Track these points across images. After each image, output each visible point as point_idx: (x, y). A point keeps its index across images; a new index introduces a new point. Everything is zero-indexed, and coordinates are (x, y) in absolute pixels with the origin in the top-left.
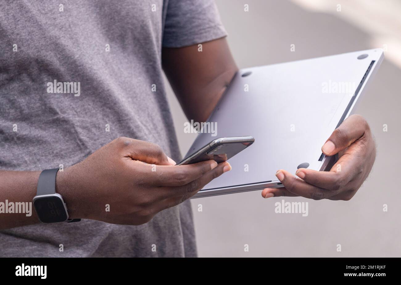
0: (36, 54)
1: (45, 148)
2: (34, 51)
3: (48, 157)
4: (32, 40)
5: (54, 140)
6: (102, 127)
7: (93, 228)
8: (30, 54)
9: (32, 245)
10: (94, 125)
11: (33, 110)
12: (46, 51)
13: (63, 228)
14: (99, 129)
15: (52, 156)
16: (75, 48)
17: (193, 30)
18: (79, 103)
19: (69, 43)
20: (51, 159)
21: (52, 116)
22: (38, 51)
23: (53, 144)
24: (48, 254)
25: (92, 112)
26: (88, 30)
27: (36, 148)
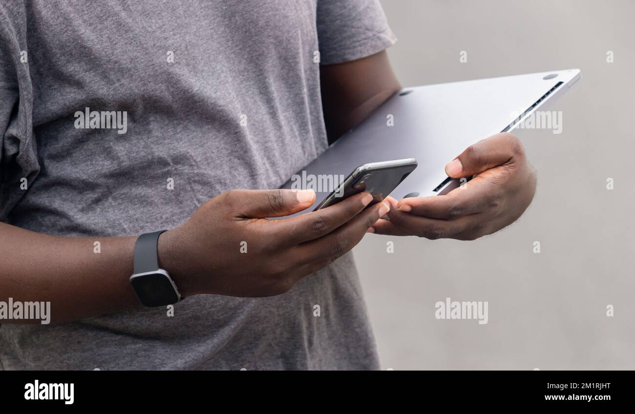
0: (142, 89)
1: (151, 212)
2: (138, 84)
3: (155, 224)
4: (137, 70)
5: (163, 200)
6: (229, 183)
7: (219, 316)
8: (134, 88)
9: (136, 343)
10: (219, 180)
11: (136, 161)
12: (155, 84)
13: (178, 319)
14: (225, 186)
15: (160, 222)
16: (192, 79)
17: (343, 43)
18: (199, 150)
19: (184, 71)
20: (159, 227)
21: (161, 168)
22: (145, 84)
23: (162, 207)
24: (157, 354)
25: (216, 162)
26: (210, 51)
27: (139, 211)
